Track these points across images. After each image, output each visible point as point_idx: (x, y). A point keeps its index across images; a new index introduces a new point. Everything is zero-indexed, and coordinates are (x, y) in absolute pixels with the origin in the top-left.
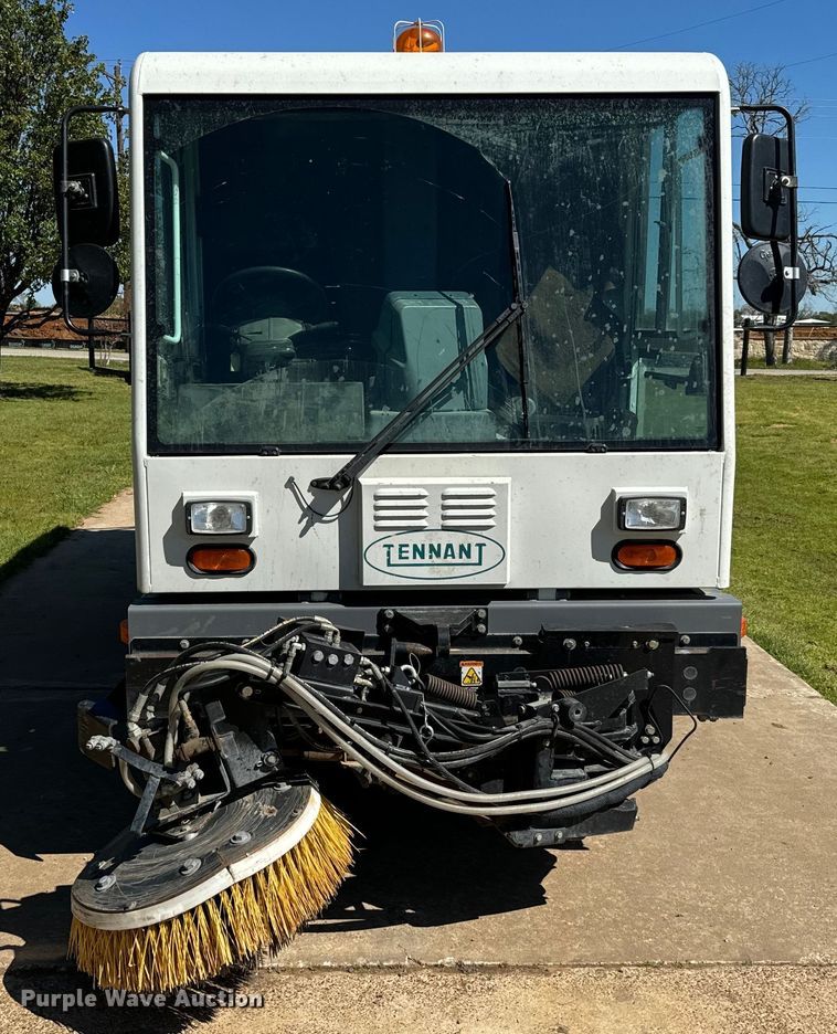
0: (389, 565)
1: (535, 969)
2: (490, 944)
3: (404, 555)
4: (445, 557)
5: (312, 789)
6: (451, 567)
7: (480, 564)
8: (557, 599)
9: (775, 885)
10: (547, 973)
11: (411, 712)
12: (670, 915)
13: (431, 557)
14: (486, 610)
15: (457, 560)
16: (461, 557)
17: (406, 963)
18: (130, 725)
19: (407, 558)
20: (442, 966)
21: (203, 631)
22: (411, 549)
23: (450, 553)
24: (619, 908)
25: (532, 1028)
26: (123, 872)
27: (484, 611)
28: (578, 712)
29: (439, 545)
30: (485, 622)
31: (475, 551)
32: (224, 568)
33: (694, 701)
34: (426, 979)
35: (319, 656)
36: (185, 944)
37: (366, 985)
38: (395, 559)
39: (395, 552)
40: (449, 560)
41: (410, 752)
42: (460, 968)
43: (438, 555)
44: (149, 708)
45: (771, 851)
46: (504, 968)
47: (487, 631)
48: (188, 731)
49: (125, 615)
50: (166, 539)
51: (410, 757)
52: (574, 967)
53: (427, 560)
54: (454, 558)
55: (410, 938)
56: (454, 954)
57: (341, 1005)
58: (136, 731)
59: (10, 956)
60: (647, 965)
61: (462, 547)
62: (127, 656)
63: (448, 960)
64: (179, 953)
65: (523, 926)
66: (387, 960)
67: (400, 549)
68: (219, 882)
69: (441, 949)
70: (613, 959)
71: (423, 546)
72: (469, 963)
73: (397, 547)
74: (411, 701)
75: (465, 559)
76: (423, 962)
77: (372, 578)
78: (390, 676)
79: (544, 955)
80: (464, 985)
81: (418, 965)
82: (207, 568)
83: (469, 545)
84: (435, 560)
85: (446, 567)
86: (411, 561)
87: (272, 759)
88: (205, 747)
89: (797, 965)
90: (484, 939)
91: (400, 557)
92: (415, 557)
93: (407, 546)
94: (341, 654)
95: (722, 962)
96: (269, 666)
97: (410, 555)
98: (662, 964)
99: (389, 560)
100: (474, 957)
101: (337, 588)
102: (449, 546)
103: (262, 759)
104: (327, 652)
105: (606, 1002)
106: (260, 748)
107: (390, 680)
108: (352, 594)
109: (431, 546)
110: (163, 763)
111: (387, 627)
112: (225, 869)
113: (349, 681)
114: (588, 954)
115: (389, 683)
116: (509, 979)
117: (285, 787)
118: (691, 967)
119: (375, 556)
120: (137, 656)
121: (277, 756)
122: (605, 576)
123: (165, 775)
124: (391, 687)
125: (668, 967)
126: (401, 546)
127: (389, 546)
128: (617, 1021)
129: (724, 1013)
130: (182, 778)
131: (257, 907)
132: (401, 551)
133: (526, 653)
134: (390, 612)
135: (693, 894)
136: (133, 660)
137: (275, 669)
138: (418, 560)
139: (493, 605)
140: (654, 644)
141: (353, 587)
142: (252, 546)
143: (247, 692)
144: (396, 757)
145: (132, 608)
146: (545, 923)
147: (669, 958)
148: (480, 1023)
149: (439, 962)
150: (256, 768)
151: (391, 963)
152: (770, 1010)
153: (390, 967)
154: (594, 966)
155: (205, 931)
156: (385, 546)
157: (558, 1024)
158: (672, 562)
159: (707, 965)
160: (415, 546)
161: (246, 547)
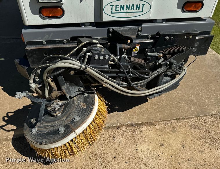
0: (112, 13)
1: (150, 123)
2: (138, 116)
3: (117, 9)
4: (131, 10)
5: (95, 95)
6: (133, 13)
7: (142, 12)
8: (162, 22)
9: (197, 90)
10: (153, 124)
11: (126, 70)
12: (177, 102)
13: (126, 10)
14: (142, 27)
15: (135, 11)
16: (136, 9)
17: (119, 125)
18: (30, 84)
19: (118, 10)
20: (127, 125)
21: (50, 38)
22: (119, 7)
23: (133, 8)
24: (165, 101)
25: (155, 145)
26: (39, 127)
27: (141, 28)
28: (175, 64)
29: (129, 5)
30: (141, 31)
31: (141, 7)
32: (53, 15)
33: (196, 51)
34: (124, 130)
35: (97, 57)
36: (63, 152)
37: (110, 133)
38: (114, 11)
39: (114, 8)
40: (132, 11)
41: (126, 83)
42: (132, 125)
43: (129, 9)
44: (36, 77)
45: (194, 80)
46: (143, 124)
47: (141, 34)
48: (53, 88)
49: (21, 33)
50: (30, 4)
51: (126, 85)
52: (159, 122)
53: (125, 11)
54: (134, 10)
55: (118, 116)
56: (130, 120)
57: (105, 142)
58: (33, 86)
59: (12, 133)
60: (176, 119)
61: (137, 5)
62: (25, 48)
63: (129, 122)
64: (62, 154)
65: (144, 109)
66: (114, 125)
67: (116, 7)
68: (72, 136)
69: (126, 119)
70: (168, 118)
71: (124, 5)
72: (134, 123)
73: (115, 6)
74: (126, 67)
75: (137, 10)
76: (123, 124)
77: (106, 18)
78: (119, 60)
79: (151, 118)
80: (134, 131)
81: (121, 126)
82: (48, 16)
83: (140, 5)
84: (128, 11)
85: (131, 13)
86: (119, 11)
87: (82, 89)
88: (60, 94)
89: (209, 115)
90: (136, 115)
91: (116, 10)
92: (121, 10)
93: (118, 5)
94: (104, 55)
95: (193, 116)
96: (80, 65)
97: (119, 9)
98: (180, 118)
99: (112, 11)
100: (135, 121)
101: (94, 22)
102: (133, 5)
103: (79, 89)
104: (99, 55)
105: (170, 134)
106: (78, 86)
107: (120, 61)
108: (99, 23)
109: (127, 5)
110: (45, 98)
111: (110, 34)
112: (74, 132)
113: (107, 63)
114: (162, 117)
115: (119, 62)
116: (145, 128)
117: (86, 95)
118: (187, 119)
119: (107, 10)
120: (29, 48)
121: (83, 88)
122: (179, 14)
123: (47, 103)
124: (120, 64)
125: (181, 119)
126: (116, 6)
127: (112, 6)
128: (175, 140)
129: (199, 134)
130: (53, 105)
131: (84, 139)
132: (116, 8)
133: (153, 41)
134: (111, 29)
135: (181, 95)
136: (28, 50)
137: (82, 65)
138: (122, 11)
139: (144, 25)
140: (191, 37)
141: (99, 21)
142: (63, 7)
143: (72, 73)
144: (121, 85)
145: (23, 31)
146: (149, 108)
147: (181, 117)
148: (142, 144)
149: (127, 124)
150: (77, 92)
151: (115, 125)
152: (209, 132)
153: (115, 126)
154: (164, 121)
155: (69, 148)
156: (111, 6)
157: (161, 143)
158: (200, 8)
159: (190, 118)
160: (121, 6)
161: (60, 7)
